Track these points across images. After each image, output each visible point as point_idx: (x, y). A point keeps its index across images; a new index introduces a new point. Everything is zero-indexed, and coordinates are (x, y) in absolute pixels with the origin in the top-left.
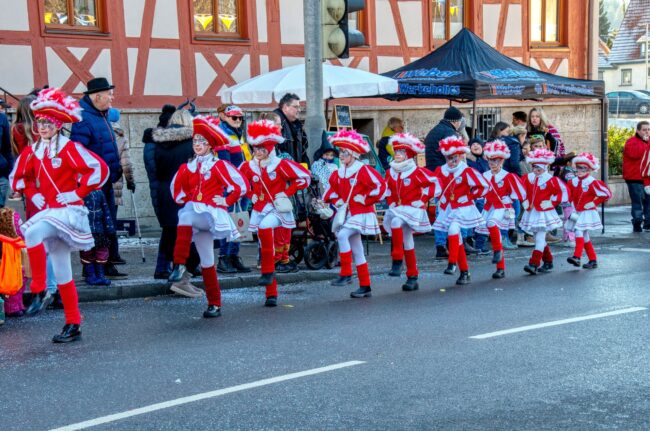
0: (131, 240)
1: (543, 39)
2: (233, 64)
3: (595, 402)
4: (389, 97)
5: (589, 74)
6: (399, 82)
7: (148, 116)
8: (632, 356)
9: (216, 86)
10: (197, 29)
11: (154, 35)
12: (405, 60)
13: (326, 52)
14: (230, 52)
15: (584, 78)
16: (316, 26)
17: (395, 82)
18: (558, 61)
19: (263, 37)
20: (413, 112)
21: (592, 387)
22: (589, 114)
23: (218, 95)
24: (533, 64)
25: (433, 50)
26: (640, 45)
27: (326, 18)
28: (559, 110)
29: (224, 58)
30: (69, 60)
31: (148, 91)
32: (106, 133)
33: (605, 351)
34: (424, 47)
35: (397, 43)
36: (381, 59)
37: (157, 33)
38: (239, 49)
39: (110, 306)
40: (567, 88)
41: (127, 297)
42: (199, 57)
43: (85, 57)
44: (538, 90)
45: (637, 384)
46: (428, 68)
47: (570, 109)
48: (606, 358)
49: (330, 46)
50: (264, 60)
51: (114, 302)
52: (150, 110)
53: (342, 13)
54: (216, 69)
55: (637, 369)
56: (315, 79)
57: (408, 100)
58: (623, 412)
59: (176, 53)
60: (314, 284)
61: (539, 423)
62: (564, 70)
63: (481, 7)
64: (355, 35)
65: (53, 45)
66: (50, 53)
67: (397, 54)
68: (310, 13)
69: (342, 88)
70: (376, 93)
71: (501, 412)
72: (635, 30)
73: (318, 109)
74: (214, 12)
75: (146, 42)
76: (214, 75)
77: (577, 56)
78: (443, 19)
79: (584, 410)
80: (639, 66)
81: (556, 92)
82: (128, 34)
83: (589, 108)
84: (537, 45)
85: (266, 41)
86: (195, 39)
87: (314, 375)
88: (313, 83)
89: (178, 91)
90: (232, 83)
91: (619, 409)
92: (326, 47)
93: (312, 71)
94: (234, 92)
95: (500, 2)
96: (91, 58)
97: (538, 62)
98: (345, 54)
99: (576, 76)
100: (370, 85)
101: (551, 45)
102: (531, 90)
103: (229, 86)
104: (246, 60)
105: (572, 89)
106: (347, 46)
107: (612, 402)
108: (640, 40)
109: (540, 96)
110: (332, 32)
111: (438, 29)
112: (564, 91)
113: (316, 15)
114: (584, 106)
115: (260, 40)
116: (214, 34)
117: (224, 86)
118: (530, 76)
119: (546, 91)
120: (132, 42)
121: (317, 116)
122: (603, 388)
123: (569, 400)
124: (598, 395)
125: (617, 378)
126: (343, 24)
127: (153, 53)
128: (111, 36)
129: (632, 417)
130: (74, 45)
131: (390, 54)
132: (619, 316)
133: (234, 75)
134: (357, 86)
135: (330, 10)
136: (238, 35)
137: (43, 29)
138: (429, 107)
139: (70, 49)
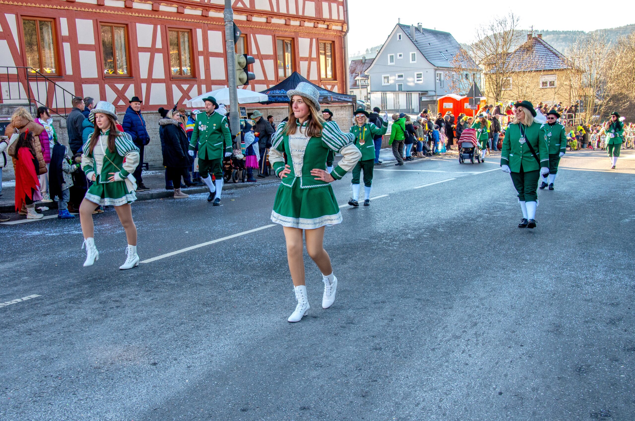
0: (148, 172)
1: (326, 77)
2: (189, 89)
3: (383, 238)
4: (263, 103)
5: (346, 92)
6: (268, 96)
7: (152, 114)
8: (391, 216)
9: (182, 99)
10: (173, 74)
11: (154, 77)
12: (268, 86)
13: (238, 82)
14: (188, 84)
15: (344, 94)
16: (233, 70)
17: (267, 96)
18: (333, 86)
19: (203, 77)
20: (272, 110)
21: (380, 231)
22: (347, 110)
23: (184, 103)
24: (323, 87)
25: (280, 82)
26: (356, 81)
27: (237, 67)
28: (335, 108)
29: (185, 87)
30: (115, 90)
31: (151, 103)
32: (139, 122)
33: (379, 214)
34: (275, 80)
35: (263, 79)
36: (256, 86)
37: (155, 76)
38: (192, 83)
39: (149, 203)
40: (341, 98)
41: (155, 199)
42: (174, 87)
43: (122, 88)
44: (329, 99)
45: (397, 228)
46: (280, 89)
47: (339, 108)
48: (381, 218)
49: (240, 80)
50: (204, 87)
51: (150, 201)
52: (152, 112)
53: (245, 64)
54: (182, 92)
55: (395, 222)
56: (234, 96)
57: (271, 104)
58: (396, 241)
59: (164, 85)
60: (239, 189)
61: (363, 249)
62: (336, 90)
63: (299, 63)
64: (251, 74)
65: (108, 83)
66: (107, 87)
67: (263, 84)
68: (231, 65)
69: (243, 99)
70: (258, 101)
71: (345, 245)
72: (354, 75)
73: (235, 109)
74: (180, 65)
75: (150, 81)
76: (181, 94)
77: (341, 85)
78: (283, 68)
79: (380, 241)
80: (356, 90)
81: (337, 100)
82: (142, 77)
83: (347, 107)
84: (324, 80)
85: (204, 78)
86: (172, 78)
87: (255, 232)
88: (233, 97)
89: (165, 103)
90: (189, 98)
91: (394, 240)
92: (238, 80)
93: (232, 91)
94: (193, 102)
95: (307, 60)
96: (125, 89)
97: (325, 87)
98: (246, 84)
99: (340, 93)
100: (256, 97)
101: (329, 80)
102: (326, 99)
103: (188, 100)
104: (196, 87)
105: (343, 99)
106: (248, 79)
107: (390, 237)
108: (356, 79)
109: (330, 102)
110: (241, 73)
111: (281, 72)
112: (340, 99)
113: (233, 66)
114: (345, 106)
115: (201, 78)
116: (180, 76)
117: (186, 99)
118: (325, 93)
119: (333, 100)
120: (144, 81)
121: (235, 112)
122: (384, 231)
123: (371, 238)
124: (383, 234)
125: (388, 227)
126: (246, 69)
127: (153, 85)
128: (134, 79)
129: (400, 243)
130: (118, 83)
131: (260, 84)
132: (379, 199)
133: (190, 94)
134: (250, 98)
135: (239, 63)
136: (191, 76)
137: (104, 76)
138: (279, 107)
139: (116, 85)
